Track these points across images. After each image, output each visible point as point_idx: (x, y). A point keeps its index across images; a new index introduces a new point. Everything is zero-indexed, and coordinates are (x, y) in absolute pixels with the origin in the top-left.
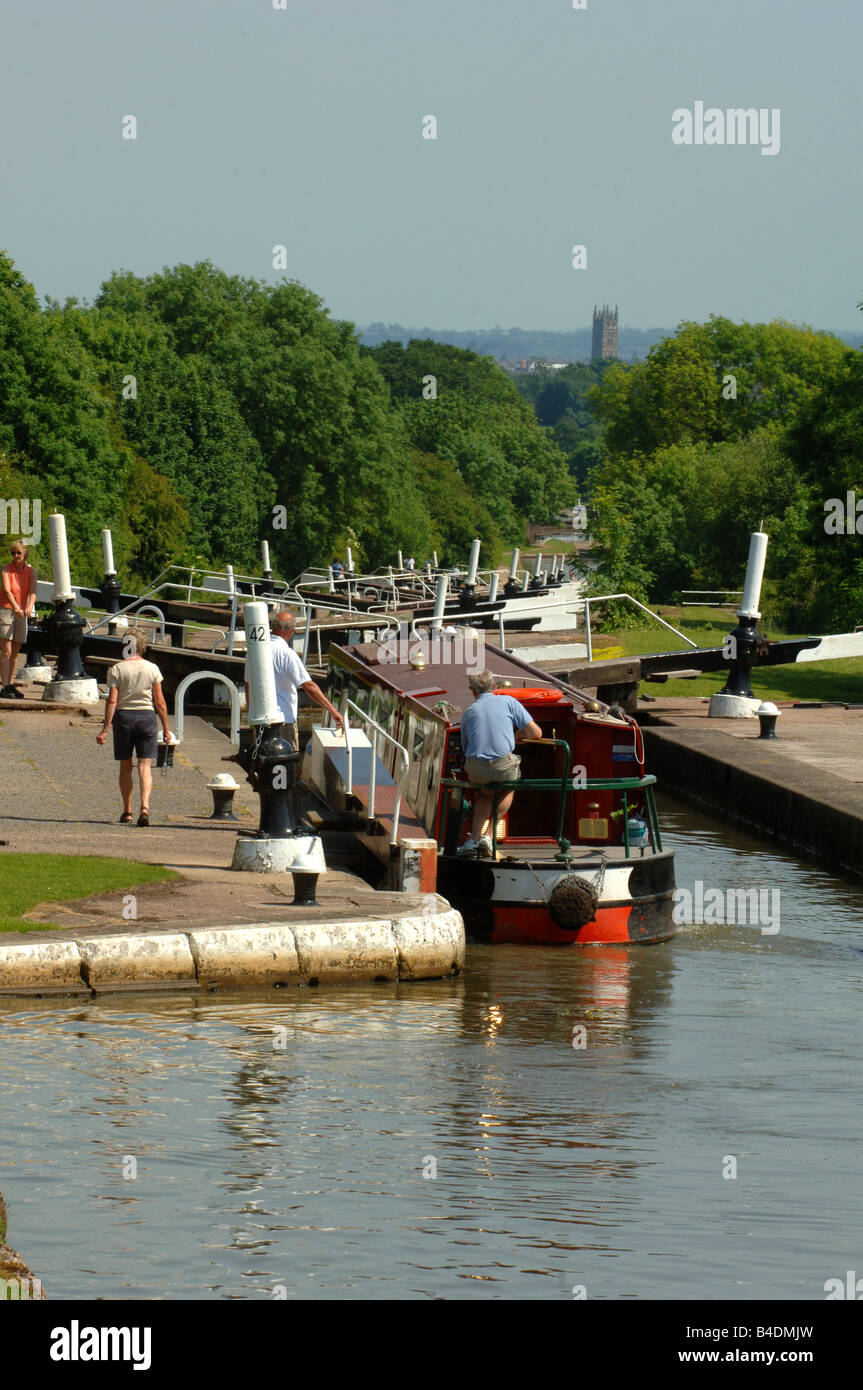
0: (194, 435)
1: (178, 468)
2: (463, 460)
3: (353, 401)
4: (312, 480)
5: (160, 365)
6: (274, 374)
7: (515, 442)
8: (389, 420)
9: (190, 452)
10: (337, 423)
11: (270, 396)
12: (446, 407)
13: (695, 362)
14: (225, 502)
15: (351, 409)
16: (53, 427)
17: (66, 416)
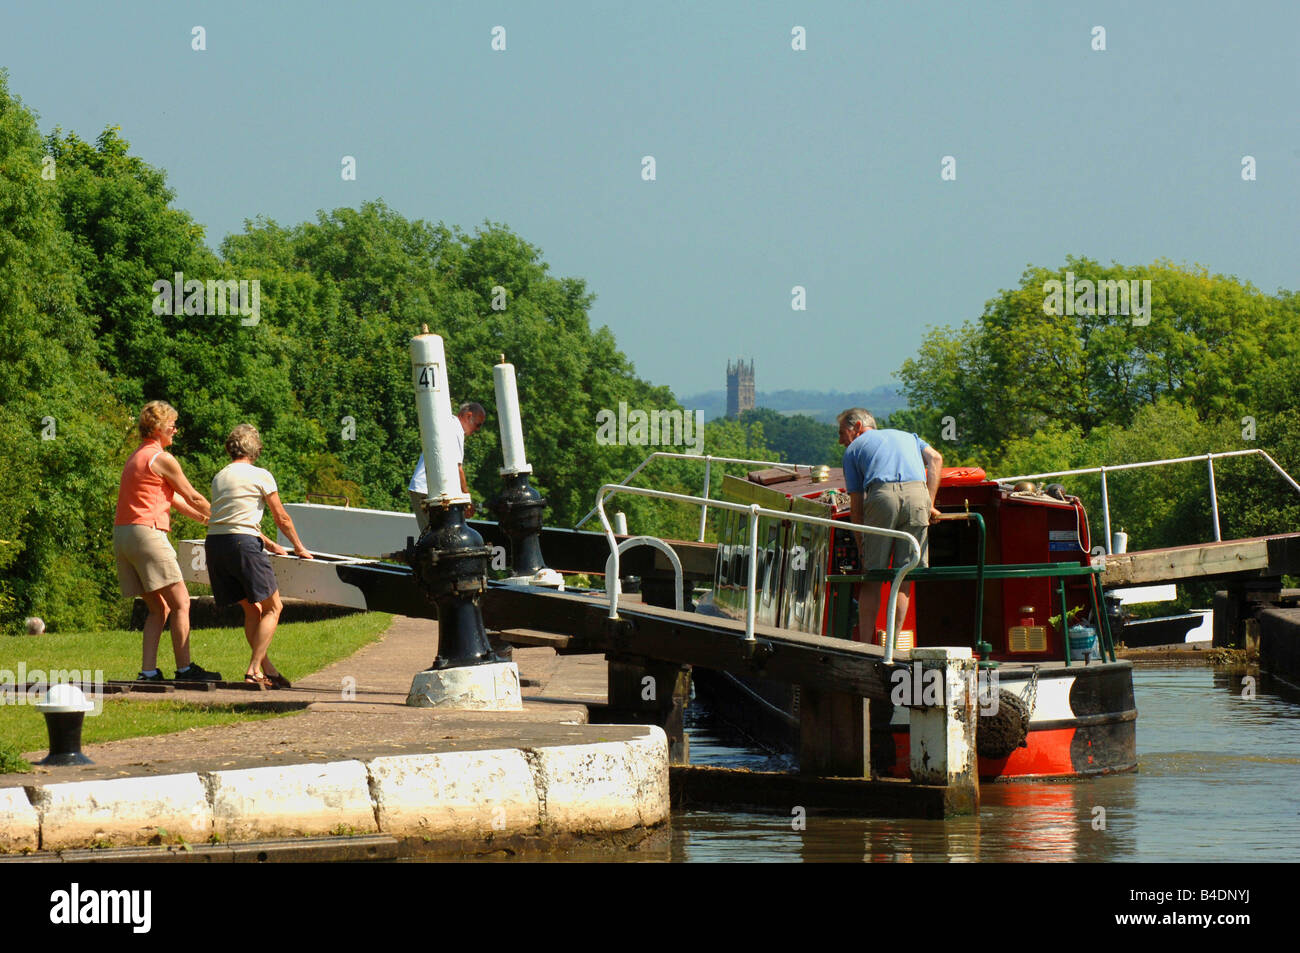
0: (388, 425)
3: (587, 386)
5: (333, 324)
6: (479, 353)
9: (383, 449)
10: (568, 418)
15: (586, 397)
16: (205, 380)
17: (224, 363)
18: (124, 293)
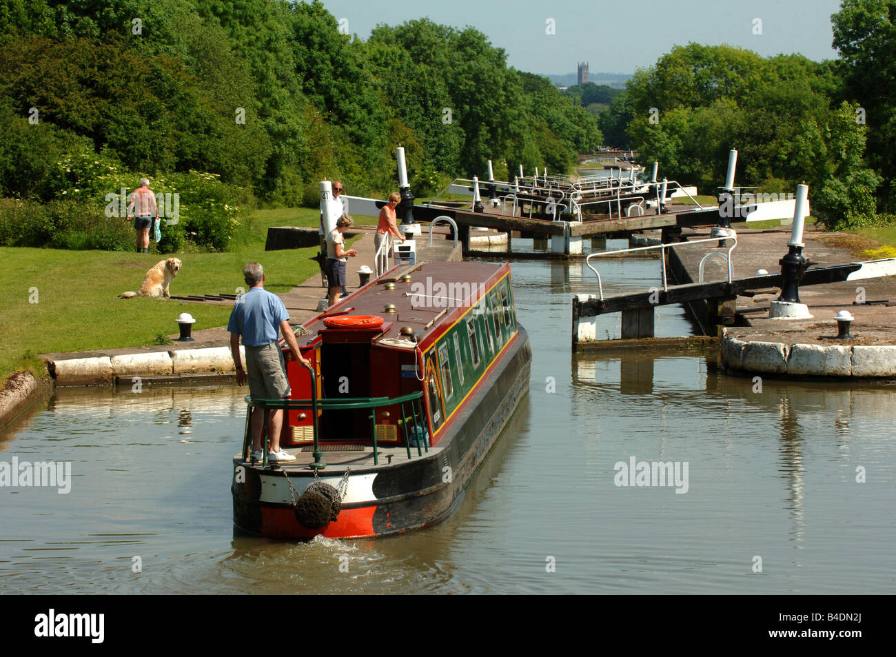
0: (425, 106)
1: (416, 124)
2: (550, 122)
3: (505, 89)
4: (484, 130)
5: (405, 67)
6: (464, 76)
7: (572, 114)
8: (524, 99)
9: (423, 115)
10: (497, 101)
11: (461, 87)
12: (538, 97)
13: (681, 66)
14: (442, 142)
15: (504, 93)
16: (347, 96)
17: (355, 90)
18: (318, 64)
